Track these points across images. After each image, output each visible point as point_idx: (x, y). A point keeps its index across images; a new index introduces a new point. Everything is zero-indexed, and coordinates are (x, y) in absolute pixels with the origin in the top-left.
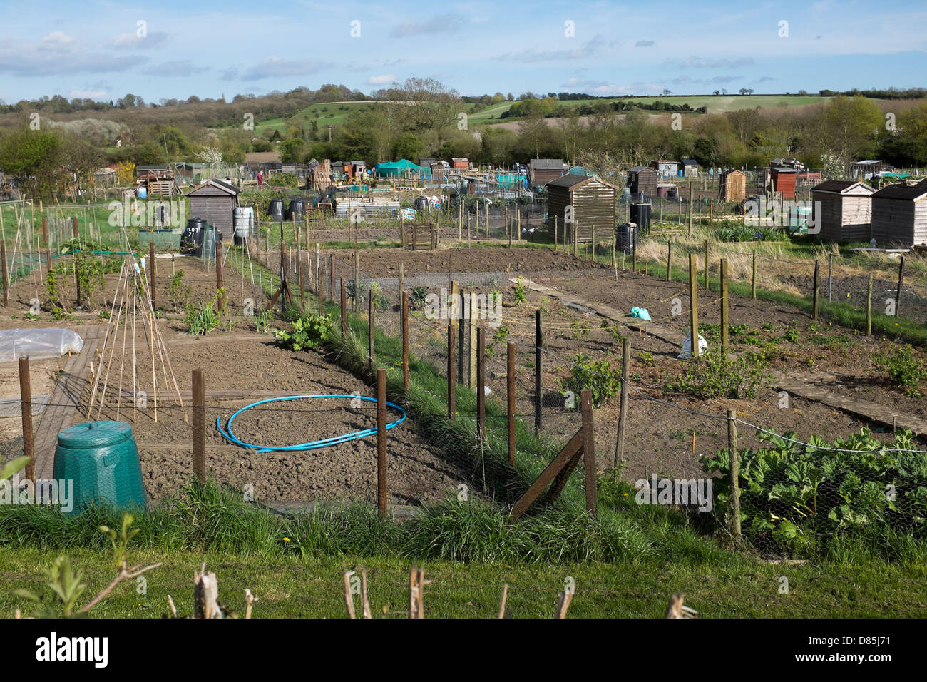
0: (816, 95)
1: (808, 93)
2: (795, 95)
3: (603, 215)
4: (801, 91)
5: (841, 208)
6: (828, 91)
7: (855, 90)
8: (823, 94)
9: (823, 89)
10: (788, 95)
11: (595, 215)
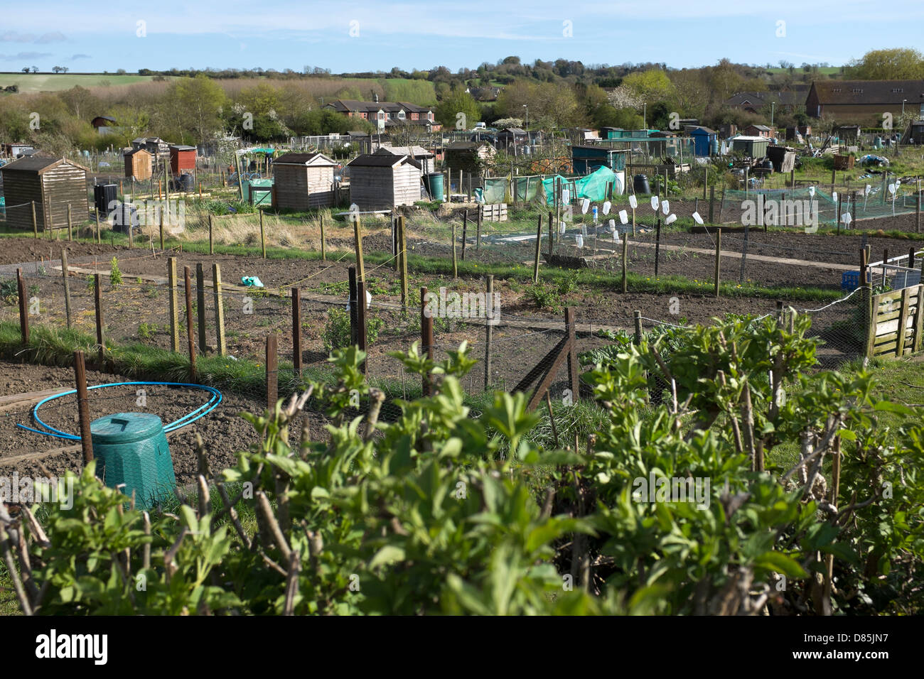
0: (136, 74)
1: (127, 72)
2: (114, 74)
3: (76, 198)
4: (119, 70)
5: (306, 178)
6: (147, 70)
7: (174, 70)
8: (143, 73)
9: (142, 68)
10: (105, 74)
11: (67, 199)
